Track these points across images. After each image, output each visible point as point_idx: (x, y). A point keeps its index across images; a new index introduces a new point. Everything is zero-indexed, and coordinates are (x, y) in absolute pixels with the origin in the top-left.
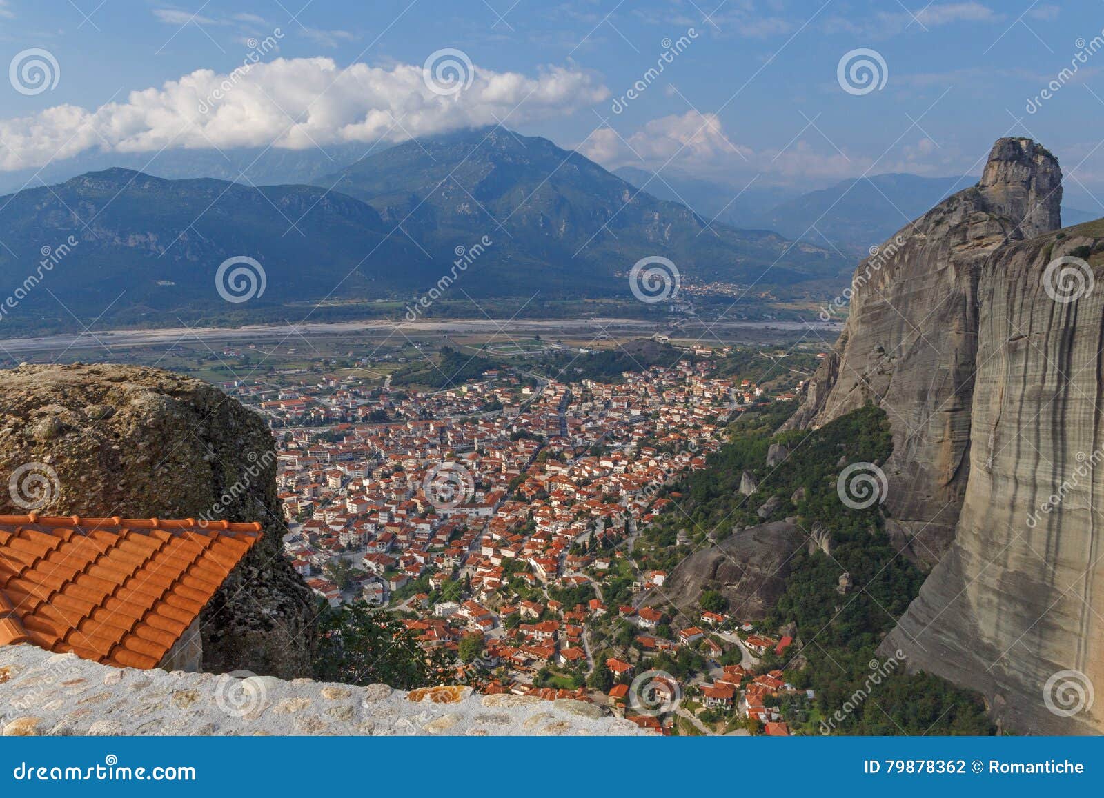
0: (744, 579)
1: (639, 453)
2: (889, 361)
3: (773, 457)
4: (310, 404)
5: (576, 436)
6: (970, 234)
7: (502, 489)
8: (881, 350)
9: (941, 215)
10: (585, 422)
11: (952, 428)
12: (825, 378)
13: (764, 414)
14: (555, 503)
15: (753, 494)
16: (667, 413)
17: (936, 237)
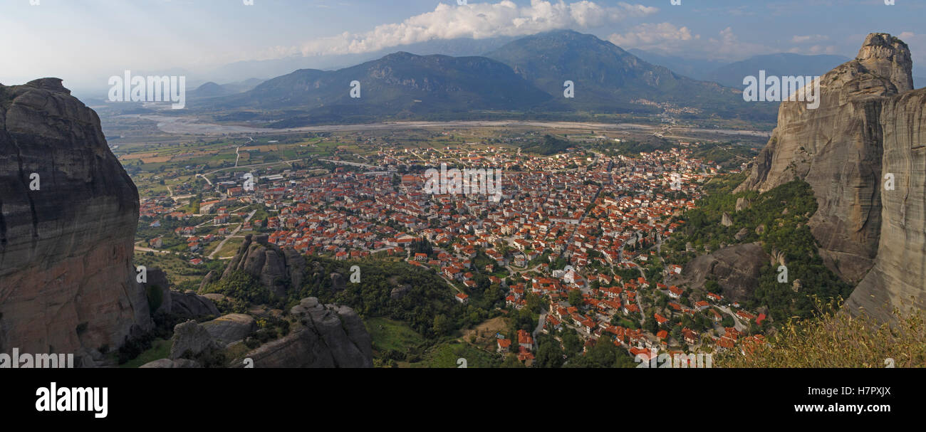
0: (732, 276)
1: (655, 197)
2: (808, 155)
3: (740, 205)
4: (483, 160)
5: (619, 185)
6: (861, 86)
7: (582, 210)
8: (802, 149)
9: (836, 75)
10: (622, 178)
11: (860, 197)
12: (763, 162)
13: (725, 180)
14: (612, 221)
15: (730, 226)
16: (668, 176)
17: (834, 87)
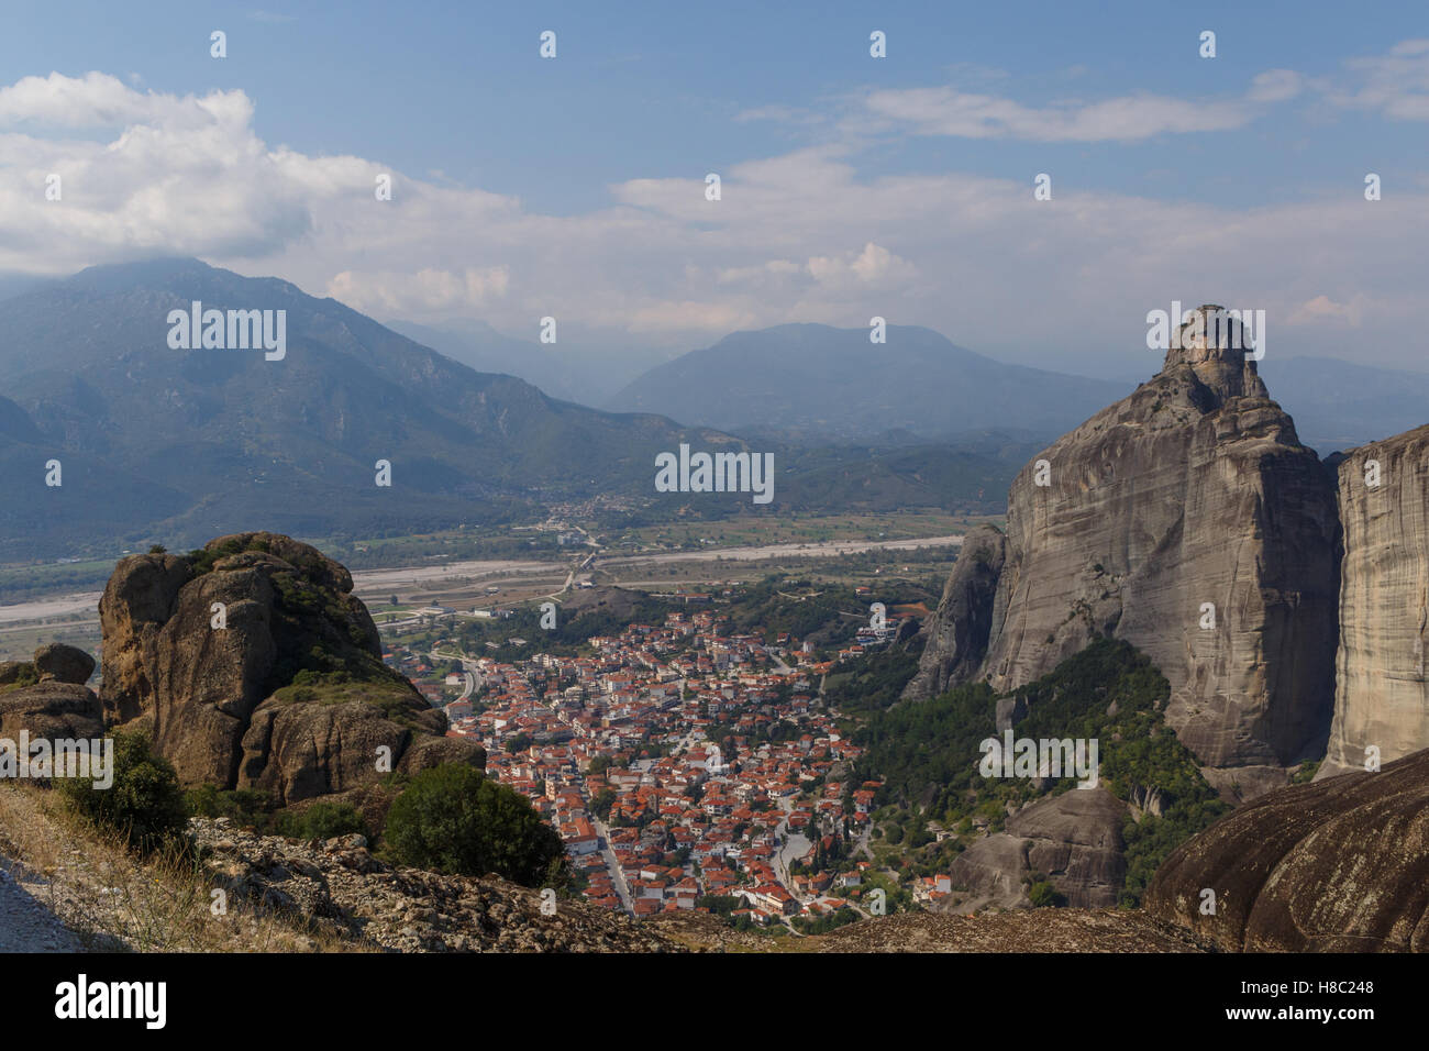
2: (1113, 581)
8: (1098, 568)
11: (1267, 648)
